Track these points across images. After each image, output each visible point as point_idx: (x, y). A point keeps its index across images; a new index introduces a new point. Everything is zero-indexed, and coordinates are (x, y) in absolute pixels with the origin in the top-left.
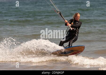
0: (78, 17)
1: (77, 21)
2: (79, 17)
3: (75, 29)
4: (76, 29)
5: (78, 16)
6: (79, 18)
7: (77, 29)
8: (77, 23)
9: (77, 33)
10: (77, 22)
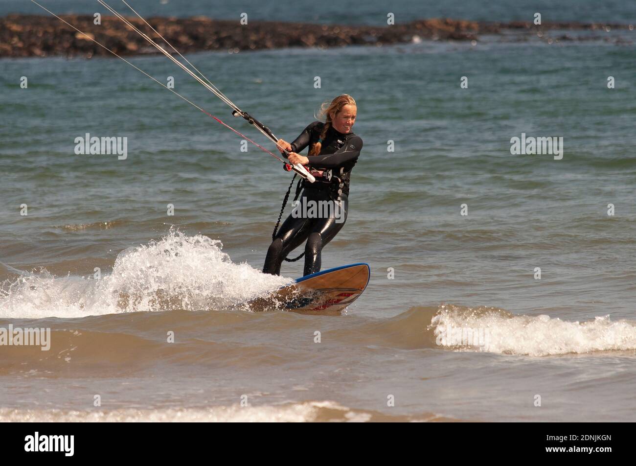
0: (347, 117)
1: (342, 136)
2: (353, 117)
3: (330, 177)
4: (336, 172)
5: (347, 111)
6: (351, 121)
7: (342, 171)
8: (341, 145)
9: (340, 192)
10: (339, 141)
